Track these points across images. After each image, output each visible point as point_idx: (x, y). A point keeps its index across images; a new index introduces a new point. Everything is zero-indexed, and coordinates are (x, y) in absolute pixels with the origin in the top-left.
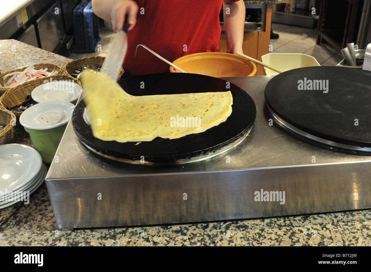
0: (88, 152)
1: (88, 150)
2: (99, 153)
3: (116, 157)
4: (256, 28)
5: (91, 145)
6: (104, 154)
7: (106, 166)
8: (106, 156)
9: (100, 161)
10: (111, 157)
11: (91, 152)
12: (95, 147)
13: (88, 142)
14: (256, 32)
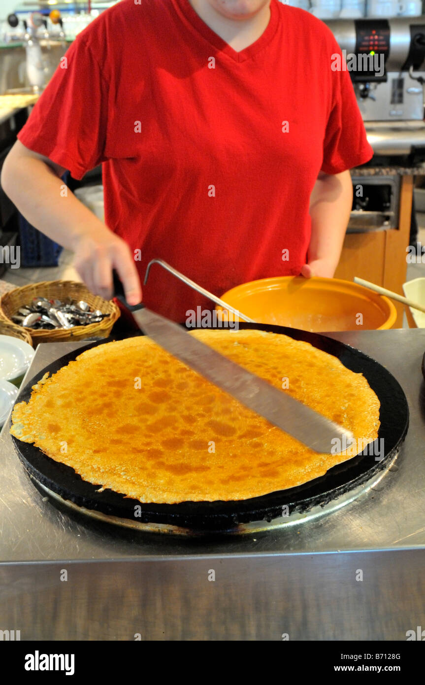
0: (44, 499)
1: (44, 494)
2: (68, 503)
3: (106, 513)
4: (380, 224)
5: (52, 484)
6: (80, 505)
7: (83, 533)
8: (83, 510)
9: (70, 522)
10: (94, 513)
11: (51, 500)
12: (60, 491)
13: (44, 477)
14: (380, 230)
